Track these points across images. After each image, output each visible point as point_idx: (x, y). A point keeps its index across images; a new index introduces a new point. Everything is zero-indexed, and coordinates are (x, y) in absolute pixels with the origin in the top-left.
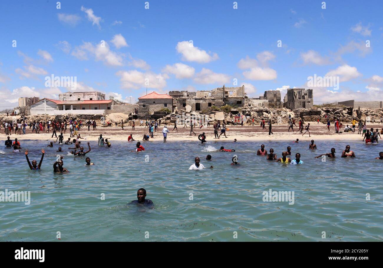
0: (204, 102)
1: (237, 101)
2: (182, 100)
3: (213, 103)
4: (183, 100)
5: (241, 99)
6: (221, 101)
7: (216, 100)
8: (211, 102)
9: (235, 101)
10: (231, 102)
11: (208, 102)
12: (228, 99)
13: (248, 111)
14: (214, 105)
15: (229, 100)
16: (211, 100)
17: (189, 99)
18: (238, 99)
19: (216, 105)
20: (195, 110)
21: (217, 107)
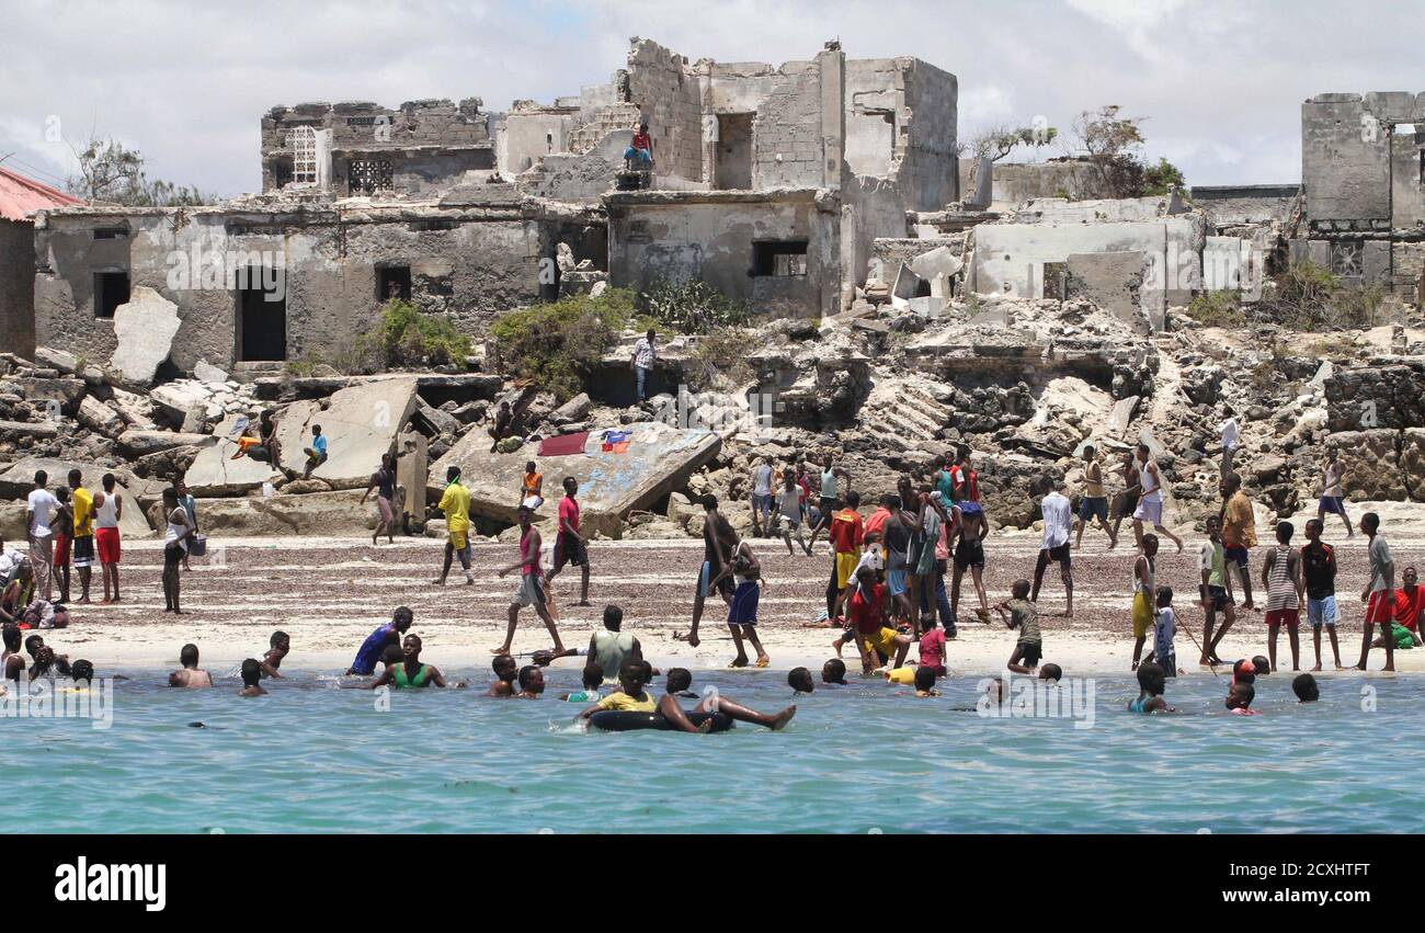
0: (330, 262)
1: (758, 234)
2: (89, 228)
3: (433, 272)
4: (102, 234)
5: (800, 217)
6: (517, 238)
7: (462, 233)
8: (406, 254)
9: (734, 236)
10: (687, 256)
11: (370, 261)
12: (655, 217)
13: (815, 362)
14: (439, 286)
15: (663, 229)
16: (403, 230)
17: (167, 223)
18: (768, 218)
19: (458, 286)
20: (227, 356)
21: (473, 314)
